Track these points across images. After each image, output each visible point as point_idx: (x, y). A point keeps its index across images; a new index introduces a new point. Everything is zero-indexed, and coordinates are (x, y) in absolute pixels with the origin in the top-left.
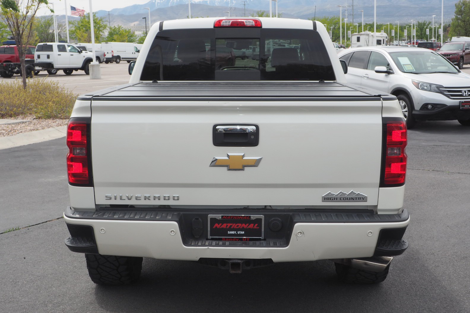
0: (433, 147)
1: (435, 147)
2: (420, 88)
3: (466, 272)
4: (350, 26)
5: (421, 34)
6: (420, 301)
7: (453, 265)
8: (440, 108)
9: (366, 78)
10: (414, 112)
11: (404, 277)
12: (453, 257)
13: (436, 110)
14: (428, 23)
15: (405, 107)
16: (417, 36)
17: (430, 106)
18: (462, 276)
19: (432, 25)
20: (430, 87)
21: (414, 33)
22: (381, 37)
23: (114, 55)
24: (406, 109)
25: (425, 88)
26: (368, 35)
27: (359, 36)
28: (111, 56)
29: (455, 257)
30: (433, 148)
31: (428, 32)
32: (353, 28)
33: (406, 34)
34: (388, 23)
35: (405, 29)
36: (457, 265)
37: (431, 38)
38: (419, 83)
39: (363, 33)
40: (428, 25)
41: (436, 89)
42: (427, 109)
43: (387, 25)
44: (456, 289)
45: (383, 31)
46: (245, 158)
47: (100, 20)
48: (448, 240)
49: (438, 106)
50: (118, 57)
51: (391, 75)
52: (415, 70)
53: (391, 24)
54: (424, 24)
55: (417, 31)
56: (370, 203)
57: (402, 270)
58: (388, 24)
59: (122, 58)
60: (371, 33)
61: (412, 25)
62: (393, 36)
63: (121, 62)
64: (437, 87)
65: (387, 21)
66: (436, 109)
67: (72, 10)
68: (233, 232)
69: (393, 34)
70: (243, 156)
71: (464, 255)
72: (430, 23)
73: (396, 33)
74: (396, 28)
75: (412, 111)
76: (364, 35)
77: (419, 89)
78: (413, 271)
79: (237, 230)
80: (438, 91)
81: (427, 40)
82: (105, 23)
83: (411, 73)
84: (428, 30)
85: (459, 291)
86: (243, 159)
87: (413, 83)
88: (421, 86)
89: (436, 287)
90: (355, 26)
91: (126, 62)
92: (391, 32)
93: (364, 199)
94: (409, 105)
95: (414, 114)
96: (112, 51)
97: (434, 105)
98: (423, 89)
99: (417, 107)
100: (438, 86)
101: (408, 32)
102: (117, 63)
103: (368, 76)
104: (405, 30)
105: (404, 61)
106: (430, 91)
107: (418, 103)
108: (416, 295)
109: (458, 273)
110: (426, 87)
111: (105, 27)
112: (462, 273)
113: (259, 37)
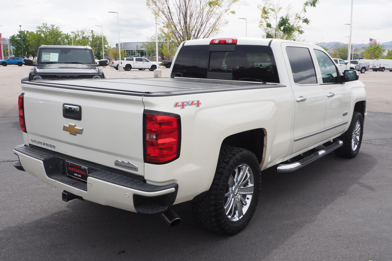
23: (381, 67)
28: (379, 67)
46: (76, 127)
47: (381, 47)
50: (384, 68)
56: (139, 173)
59: (386, 69)
63: (385, 71)
67: (370, 41)
68: (76, 175)
70: (75, 126)
79: (78, 174)
82: (384, 48)
86: (75, 128)
91: (389, 71)
93: (136, 169)
96: (380, 64)
102: (382, 71)
111: (384, 51)
113: (234, 51)
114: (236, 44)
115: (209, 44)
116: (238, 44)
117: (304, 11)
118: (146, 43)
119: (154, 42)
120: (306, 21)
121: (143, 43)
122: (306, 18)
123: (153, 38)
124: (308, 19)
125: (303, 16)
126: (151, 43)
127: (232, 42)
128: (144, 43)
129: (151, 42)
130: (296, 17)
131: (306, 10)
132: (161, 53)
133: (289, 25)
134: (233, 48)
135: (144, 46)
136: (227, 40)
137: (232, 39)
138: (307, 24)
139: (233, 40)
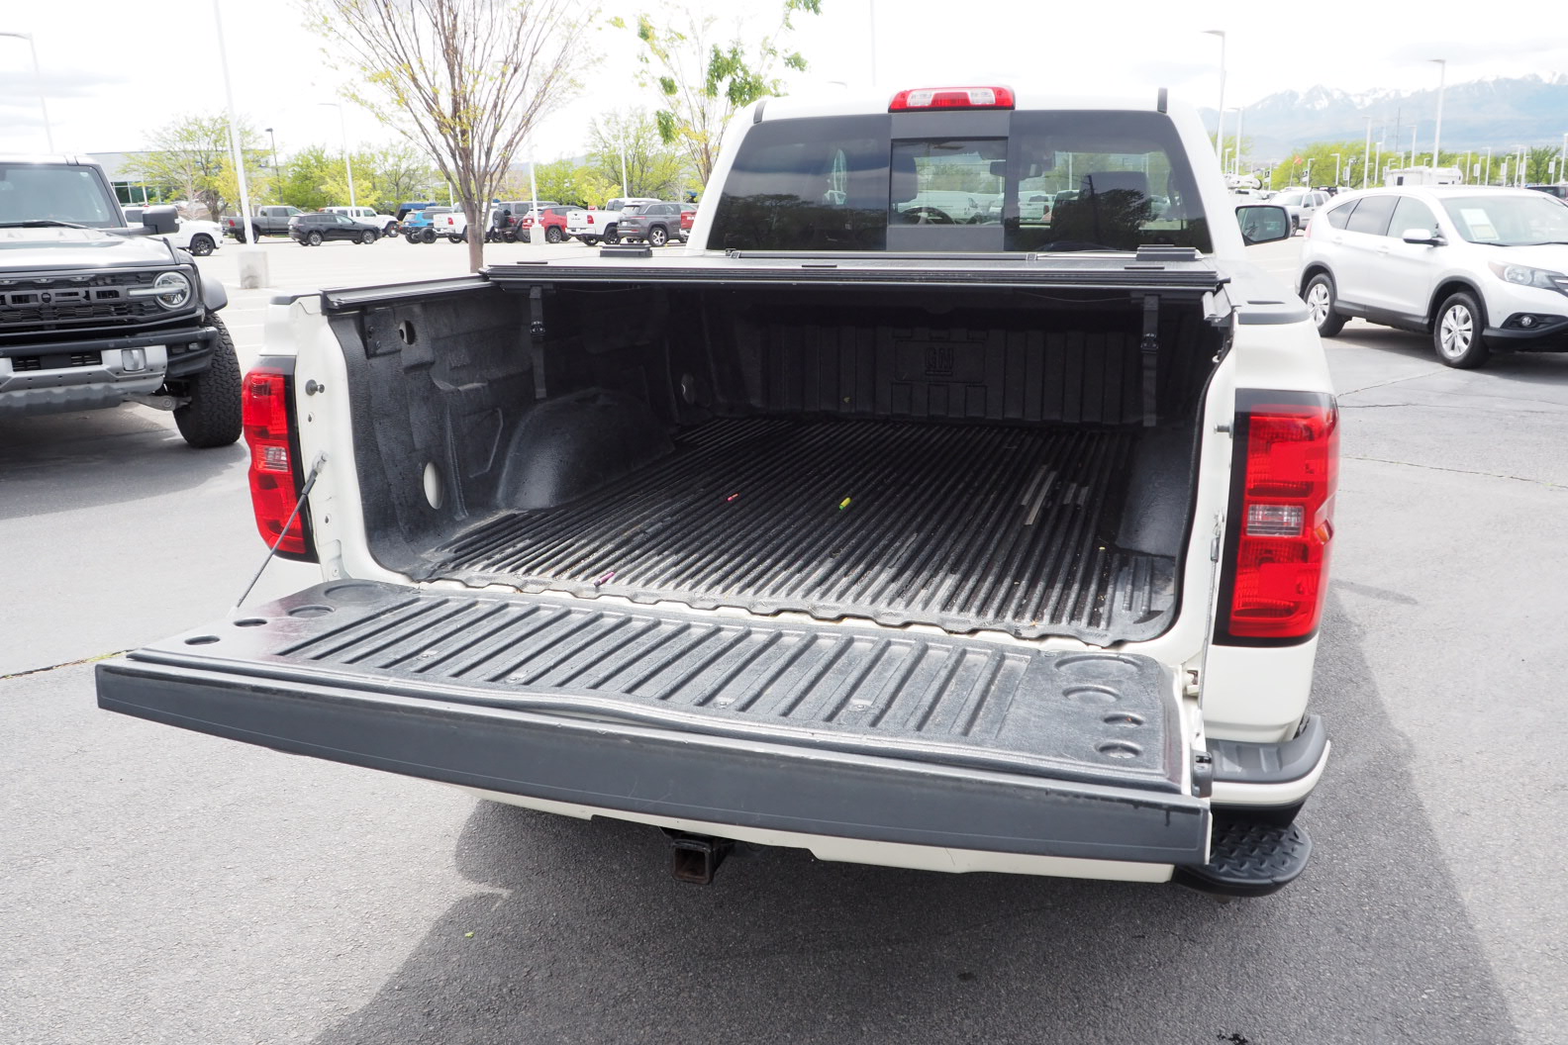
0: (1524, 414)
1: (1529, 414)
2: (1506, 276)
3: (1557, 854)
4: (1389, 157)
5: (1537, 172)
6: (1373, 970)
7: (1518, 814)
8: (1551, 324)
9: (1382, 255)
10: (1486, 332)
11: (1346, 847)
12: (1521, 780)
13: (1542, 329)
14: (1553, 150)
15: (1466, 321)
16: (1527, 176)
17: (1526, 321)
18: (1539, 869)
19: (1561, 155)
20: (1531, 278)
21: (1522, 170)
22: (1449, 177)
24: (1470, 325)
25: (1520, 278)
26: (1421, 173)
27: (1400, 175)
29: (1527, 780)
30: (1522, 416)
31: (1552, 170)
32: (1394, 162)
33: (1505, 173)
34: (1469, 152)
35: (1504, 162)
36: (1530, 816)
37: (1557, 179)
38: (1504, 268)
39: (1413, 168)
40: (1553, 154)
41: (1547, 281)
42: (1521, 326)
43: (1466, 156)
44: (1509, 928)
45: (1457, 166)
48: (1518, 713)
49: (1548, 320)
51: (1439, 249)
52: (1498, 239)
53: (1473, 154)
54: (1546, 153)
55: (1529, 167)
57: (1347, 816)
58: (1467, 154)
60: (1427, 170)
61: (1518, 154)
62: (1476, 178)
64: (1549, 277)
65: (1466, 150)
66: (1541, 326)
69: (1477, 173)
71: (1557, 775)
72: (1558, 150)
73: (1483, 171)
74: (1485, 161)
75: (1482, 330)
76: (1412, 172)
77: (1504, 279)
78: (1380, 826)
80: (1551, 286)
81: (1549, 183)
83: (1489, 244)
84: (1552, 165)
85: (1519, 940)
87: (1492, 266)
88: (1508, 274)
89: (1440, 909)
90: (1399, 159)
92: (1471, 170)
94: (1477, 317)
95: (1487, 337)
97: (1538, 319)
98: (1514, 280)
99: (1496, 319)
100: (1551, 274)
101: (1508, 167)
103: (1387, 251)
104: (1502, 164)
105: (1475, 217)
106: (1531, 284)
107: (1499, 313)
108: (1367, 938)
109: (1527, 852)
110: (1523, 275)
112: (1542, 856)
113: (1007, 135)
114: (1012, 107)
115: (884, 110)
116: (1019, 106)
117: (785, 26)
118: (141, 154)
119: (171, 150)
120: (796, 62)
121: (128, 155)
122: (797, 54)
123: (165, 134)
124: (802, 56)
125: (787, 44)
126: (160, 153)
127: (996, 99)
128: (133, 155)
129: (161, 150)
130: (763, 51)
131: (791, 22)
132: (205, 189)
133: (746, 72)
134: (998, 124)
135: (136, 167)
136: (969, 92)
137: (993, 89)
138: (801, 69)
139: (999, 92)
